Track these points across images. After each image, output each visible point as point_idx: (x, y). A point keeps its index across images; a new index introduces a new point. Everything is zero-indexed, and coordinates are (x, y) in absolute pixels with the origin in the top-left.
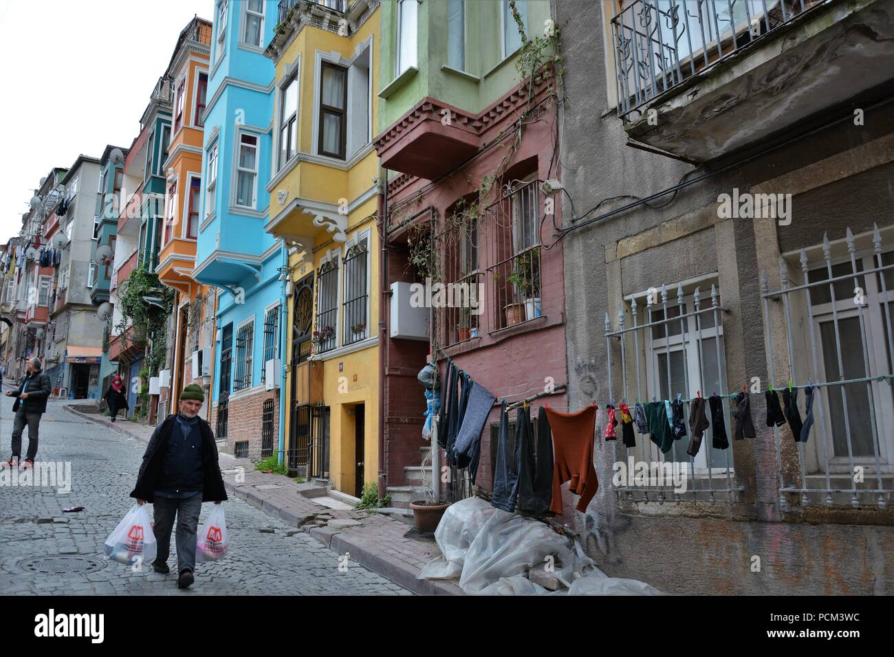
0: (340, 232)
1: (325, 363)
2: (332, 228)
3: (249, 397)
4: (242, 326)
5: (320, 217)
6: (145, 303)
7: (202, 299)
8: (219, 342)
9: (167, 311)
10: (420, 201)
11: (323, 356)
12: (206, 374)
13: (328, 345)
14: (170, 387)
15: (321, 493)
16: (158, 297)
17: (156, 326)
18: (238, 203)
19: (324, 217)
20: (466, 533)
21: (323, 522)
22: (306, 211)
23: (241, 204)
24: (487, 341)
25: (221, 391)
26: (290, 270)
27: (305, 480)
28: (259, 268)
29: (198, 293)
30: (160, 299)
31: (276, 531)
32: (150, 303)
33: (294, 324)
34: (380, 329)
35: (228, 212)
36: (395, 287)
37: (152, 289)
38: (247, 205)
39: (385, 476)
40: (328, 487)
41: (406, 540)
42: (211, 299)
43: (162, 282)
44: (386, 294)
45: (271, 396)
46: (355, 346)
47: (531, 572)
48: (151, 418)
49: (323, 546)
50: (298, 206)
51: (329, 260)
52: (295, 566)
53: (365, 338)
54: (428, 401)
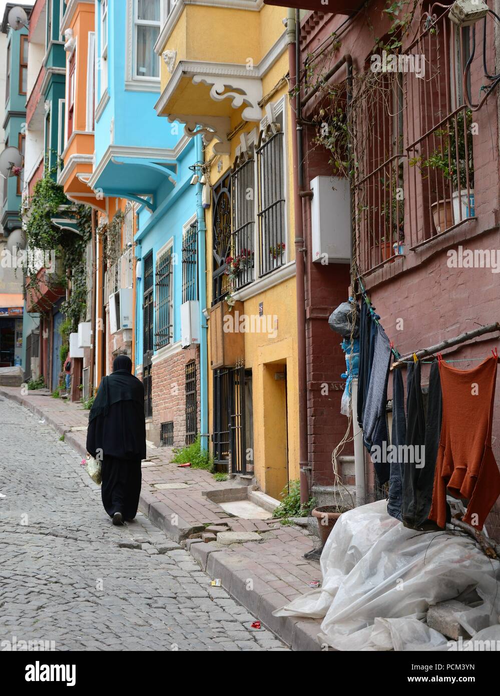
0: (251, 106)
1: (245, 304)
2: (238, 101)
3: (172, 357)
4: (162, 253)
5: (219, 86)
6: (55, 228)
7: (121, 217)
8: (139, 279)
9: (85, 238)
10: (337, 49)
11: (242, 294)
12: (124, 326)
13: (246, 278)
14: (91, 346)
15: (239, 495)
16: (72, 217)
17: (73, 260)
18: (139, 73)
19: (225, 86)
20: (353, 551)
21: (212, 535)
22: (197, 79)
23: (143, 74)
24: (412, 262)
25: (145, 352)
26: (206, 169)
27: (228, 476)
28: (173, 168)
29: (117, 209)
30: (74, 221)
31: (144, 546)
32: (62, 227)
33: (214, 248)
34: (297, 250)
35: (125, 88)
36: (315, 184)
37: (63, 207)
38: (153, 76)
39: (310, 470)
40: (250, 487)
41: (305, 561)
42: (130, 216)
43: (68, 197)
44: (305, 196)
45: (192, 354)
46: (273, 278)
47: (430, 612)
48: (75, 392)
49: (198, 568)
50: (184, 72)
51: (244, 150)
52: (132, 592)
53: (282, 264)
54: (347, 356)
